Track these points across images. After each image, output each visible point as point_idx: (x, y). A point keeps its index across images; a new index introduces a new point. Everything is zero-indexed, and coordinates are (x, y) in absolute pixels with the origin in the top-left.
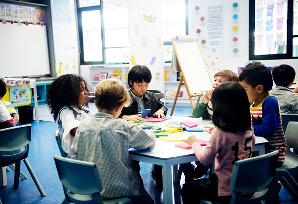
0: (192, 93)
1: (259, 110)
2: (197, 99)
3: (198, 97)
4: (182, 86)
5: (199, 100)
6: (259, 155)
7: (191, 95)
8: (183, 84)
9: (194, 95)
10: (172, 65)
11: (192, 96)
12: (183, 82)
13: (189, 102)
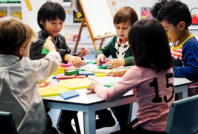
0: (95, 36)
1: (178, 52)
2: (100, 43)
3: (101, 40)
4: (84, 28)
5: (101, 44)
6: (182, 98)
7: (94, 38)
8: (85, 26)
9: (98, 38)
10: (72, 4)
11: (96, 39)
12: (85, 24)
13: (93, 47)
